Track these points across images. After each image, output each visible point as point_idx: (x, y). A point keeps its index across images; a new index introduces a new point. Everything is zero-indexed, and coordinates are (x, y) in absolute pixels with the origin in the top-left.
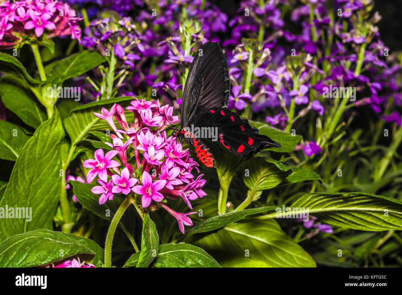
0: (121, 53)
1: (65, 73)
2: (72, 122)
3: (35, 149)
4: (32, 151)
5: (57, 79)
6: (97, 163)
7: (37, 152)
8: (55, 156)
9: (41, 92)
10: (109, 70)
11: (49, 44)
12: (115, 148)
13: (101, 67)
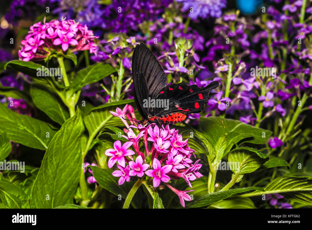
0: (128, 65)
1: (84, 81)
2: (90, 119)
3: (61, 140)
4: (59, 142)
5: (77, 85)
6: (116, 152)
7: (63, 143)
8: (76, 147)
9: (65, 95)
10: (118, 79)
11: (73, 57)
12: (130, 140)
13: (112, 76)
